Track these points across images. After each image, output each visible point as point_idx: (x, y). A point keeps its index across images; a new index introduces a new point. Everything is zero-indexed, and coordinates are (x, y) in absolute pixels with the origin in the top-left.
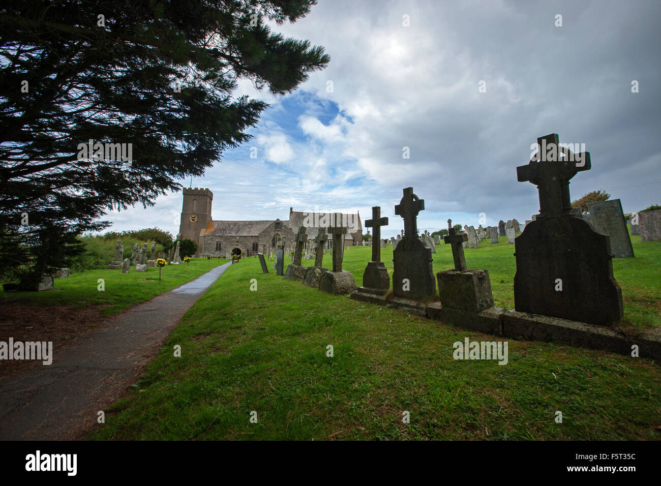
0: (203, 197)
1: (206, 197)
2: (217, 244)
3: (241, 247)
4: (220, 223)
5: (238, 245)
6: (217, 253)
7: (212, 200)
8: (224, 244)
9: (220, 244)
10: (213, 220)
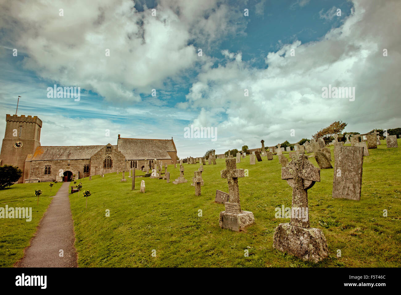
0: (31, 124)
1: (34, 123)
2: (46, 168)
3: (72, 169)
4: (49, 148)
5: (69, 168)
6: (46, 177)
7: (41, 127)
8: (53, 167)
9: (50, 168)
10: (41, 145)
